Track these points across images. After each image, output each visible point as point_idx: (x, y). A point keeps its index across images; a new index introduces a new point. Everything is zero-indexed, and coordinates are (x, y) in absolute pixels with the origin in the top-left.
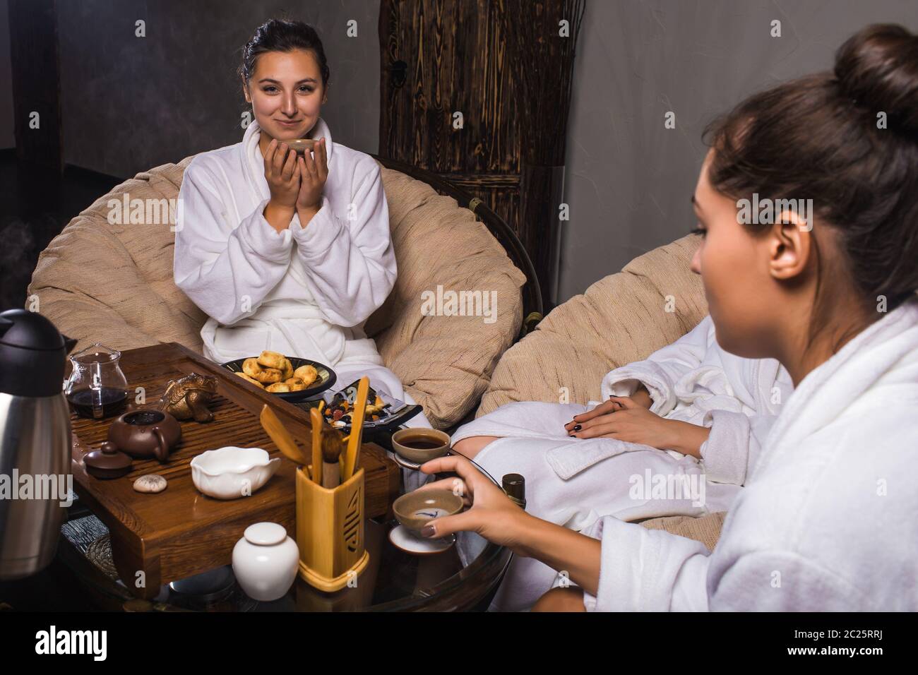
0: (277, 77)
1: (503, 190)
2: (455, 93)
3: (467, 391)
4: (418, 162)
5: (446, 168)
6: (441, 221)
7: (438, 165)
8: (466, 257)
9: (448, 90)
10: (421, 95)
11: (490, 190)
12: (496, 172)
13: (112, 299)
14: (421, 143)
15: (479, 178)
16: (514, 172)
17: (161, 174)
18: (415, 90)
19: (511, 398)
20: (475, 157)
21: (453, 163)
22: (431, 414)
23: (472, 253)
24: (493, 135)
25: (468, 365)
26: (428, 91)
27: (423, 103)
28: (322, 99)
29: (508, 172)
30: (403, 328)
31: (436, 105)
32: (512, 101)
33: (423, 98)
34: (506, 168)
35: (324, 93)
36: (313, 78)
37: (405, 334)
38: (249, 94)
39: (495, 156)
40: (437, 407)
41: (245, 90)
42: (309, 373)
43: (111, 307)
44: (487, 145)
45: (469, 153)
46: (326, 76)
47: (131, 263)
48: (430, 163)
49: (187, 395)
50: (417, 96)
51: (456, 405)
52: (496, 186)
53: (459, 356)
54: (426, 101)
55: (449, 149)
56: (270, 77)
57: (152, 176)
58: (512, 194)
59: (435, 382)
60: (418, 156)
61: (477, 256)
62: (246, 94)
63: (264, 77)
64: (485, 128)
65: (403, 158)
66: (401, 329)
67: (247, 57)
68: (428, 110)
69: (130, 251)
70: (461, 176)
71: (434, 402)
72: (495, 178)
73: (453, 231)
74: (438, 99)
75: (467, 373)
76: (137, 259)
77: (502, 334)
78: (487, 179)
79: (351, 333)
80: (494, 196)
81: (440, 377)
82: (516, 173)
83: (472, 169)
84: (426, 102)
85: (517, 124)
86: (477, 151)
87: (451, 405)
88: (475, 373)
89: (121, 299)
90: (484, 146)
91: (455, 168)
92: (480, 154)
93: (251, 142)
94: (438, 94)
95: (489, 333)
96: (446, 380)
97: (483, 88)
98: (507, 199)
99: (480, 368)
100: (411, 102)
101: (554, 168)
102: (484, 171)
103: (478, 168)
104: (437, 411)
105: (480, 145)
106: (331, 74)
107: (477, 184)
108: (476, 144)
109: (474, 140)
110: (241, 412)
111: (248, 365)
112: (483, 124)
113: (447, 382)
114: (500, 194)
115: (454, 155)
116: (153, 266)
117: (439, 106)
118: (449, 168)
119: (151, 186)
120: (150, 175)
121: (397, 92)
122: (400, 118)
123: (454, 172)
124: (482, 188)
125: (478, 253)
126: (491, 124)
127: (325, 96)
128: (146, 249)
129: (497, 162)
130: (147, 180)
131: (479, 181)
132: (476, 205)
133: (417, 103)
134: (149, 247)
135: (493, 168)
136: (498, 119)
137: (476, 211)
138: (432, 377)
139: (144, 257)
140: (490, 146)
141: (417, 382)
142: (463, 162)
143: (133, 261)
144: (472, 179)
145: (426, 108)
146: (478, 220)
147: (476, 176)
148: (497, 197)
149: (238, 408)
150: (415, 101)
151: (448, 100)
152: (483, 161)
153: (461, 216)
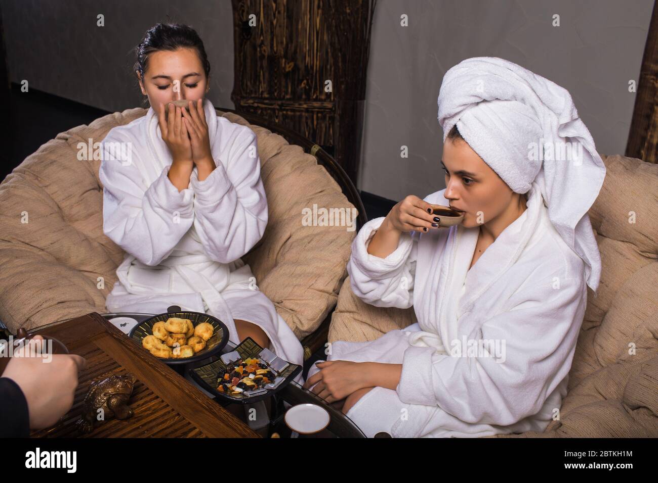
0: (167, 72)
1: (321, 112)
2: (287, 45)
3: (322, 307)
4: (262, 92)
5: (282, 97)
6: (293, 167)
7: (276, 94)
8: (313, 195)
9: (282, 43)
10: (263, 45)
11: (313, 112)
12: (316, 100)
13: (43, 244)
14: (264, 78)
15: (305, 104)
16: (329, 100)
17: (77, 134)
18: (258, 42)
19: (355, 319)
20: (302, 89)
21: (287, 93)
22: (297, 327)
23: (317, 191)
24: (314, 74)
25: (322, 288)
26: (267, 42)
27: (265, 51)
28: (206, 88)
29: (325, 100)
30: (269, 252)
31: (273, 53)
32: (327, 53)
33: (264, 48)
34: (323, 97)
35: (207, 83)
36: (197, 72)
37: (271, 256)
38: (144, 87)
39: (316, 89)
40: (301, 322)
41: (141, 84)
42: (207, 330)
43: (43, 250)
44: (310, 81)
45: (298, 86)
46: (208, 69)
47: (57, 209)
48: (270, 92)
49: (108, 400)
50: (260, 46)
51: (314, 319)
52: (316, 110)
53: (315, 281)
54: (266, 49)
55: (283, 83)
56: (161, 74)
57: (69, 137)
58: (328, 115)
59: (298, 301)
60: (262, 87)
61: (321, 194)
62: (142, 88)
63: (156, 73)
64: (308, 69)
65: (252, 89)
66: (268, 252)
67: (141, 56)
68: (268, 56)
69: (55, 200)
70: (292, 102)
71: (298, 318)
72: (316, 104)
73: (302, 174)
74: (275, 49)
75: (322, 293)
76: (63, 205)
77: (344, 260)
78: (310, 105)
79: (233, 267)
80: (315, 116)
81: (301, 298)
82: (330, 101)
83: (300, 98)
84: (266, 51)
85: (331, 67)
86: (303, 85)
87: (312, 320)
88: (327, 293)
89: (50, 242)
90: (308, 82)
91: (288, 97)
92: (305, 87)
93: (151, 124)
94: (275, 45)
95: (335, 260)
96: (306, 300)
97: (306, 42)
98: (324, 118)
99: (330, 288)
100: (256, 50)
101: (359, 101)
102: (308, 99)
103: (304, 97)
104: (301, 325)
105: (305, 81)
106: (211, 67)
107: (303, 108)
108: (302, 81)
109: (301, 78)
110: (156, 401)
111: (157, 329)
112: (306, 67)
113: (306, 301)
114: (320, 115)
115: (287, 87)
116: (75, 210)
117: (276, 53)
118: (284, 97)
119: (70, 146)
120: (68, 136)
121: (246, 43)
122: (248, 61)
123: (288, 99)
124: (307, 110)
125: (321, 192)
126: (312, 67)
127: (208, 86)
128: (69, 197)
129: (317, 93)
130: (67, 139)
131: (305, 106)
132: (317, 150)
133: (261, 51)
134: (71, 195)
135: (314, 97)
136: (317, 64)
137: (317, 155)
138: (295, 298)
139: (67, 204)
140: (312, 82)
141: (284, 302)
142: (294, 93)
143: (59, 208)
144: (300, 105)
145: (266, 54)
146: (319, 163)
147: (302, 102)
148: (317, 117)
149: (153, 396)
150: (258, 49)
151: (282, 50)
152: (307, 92)
153: (307, 161)
